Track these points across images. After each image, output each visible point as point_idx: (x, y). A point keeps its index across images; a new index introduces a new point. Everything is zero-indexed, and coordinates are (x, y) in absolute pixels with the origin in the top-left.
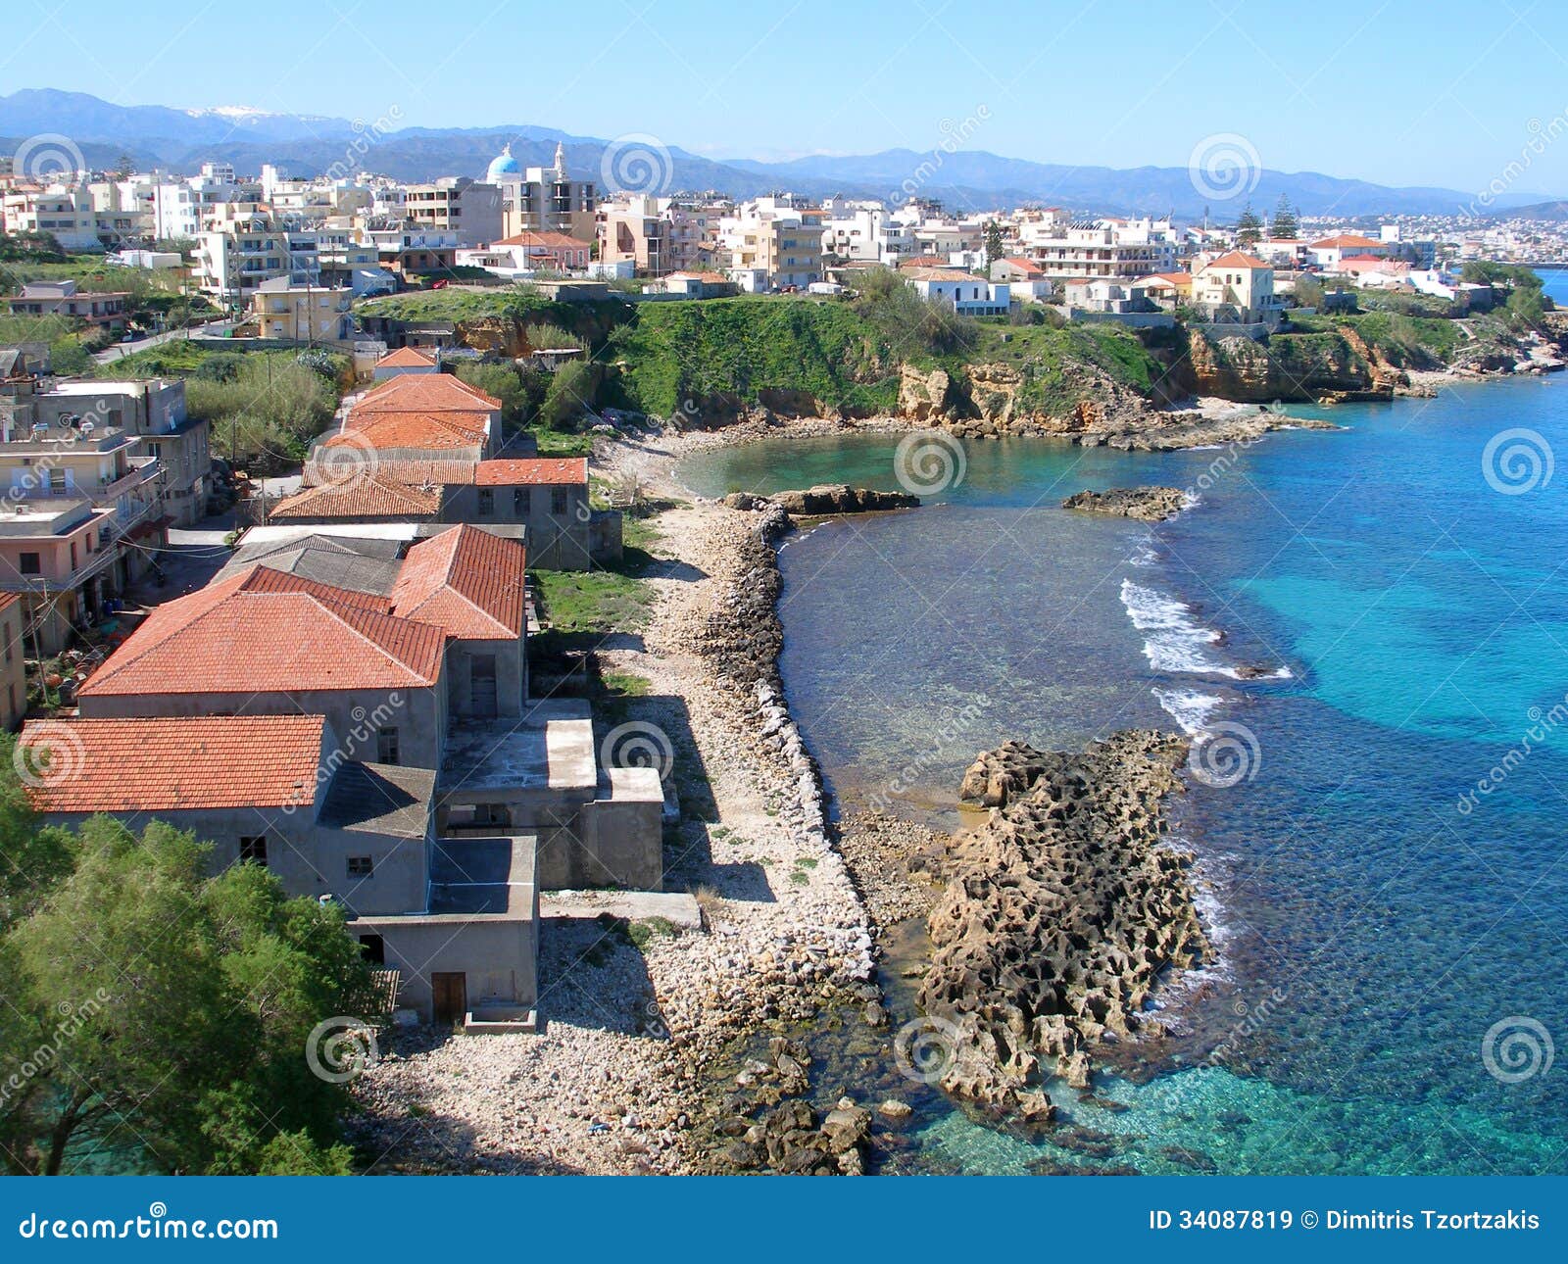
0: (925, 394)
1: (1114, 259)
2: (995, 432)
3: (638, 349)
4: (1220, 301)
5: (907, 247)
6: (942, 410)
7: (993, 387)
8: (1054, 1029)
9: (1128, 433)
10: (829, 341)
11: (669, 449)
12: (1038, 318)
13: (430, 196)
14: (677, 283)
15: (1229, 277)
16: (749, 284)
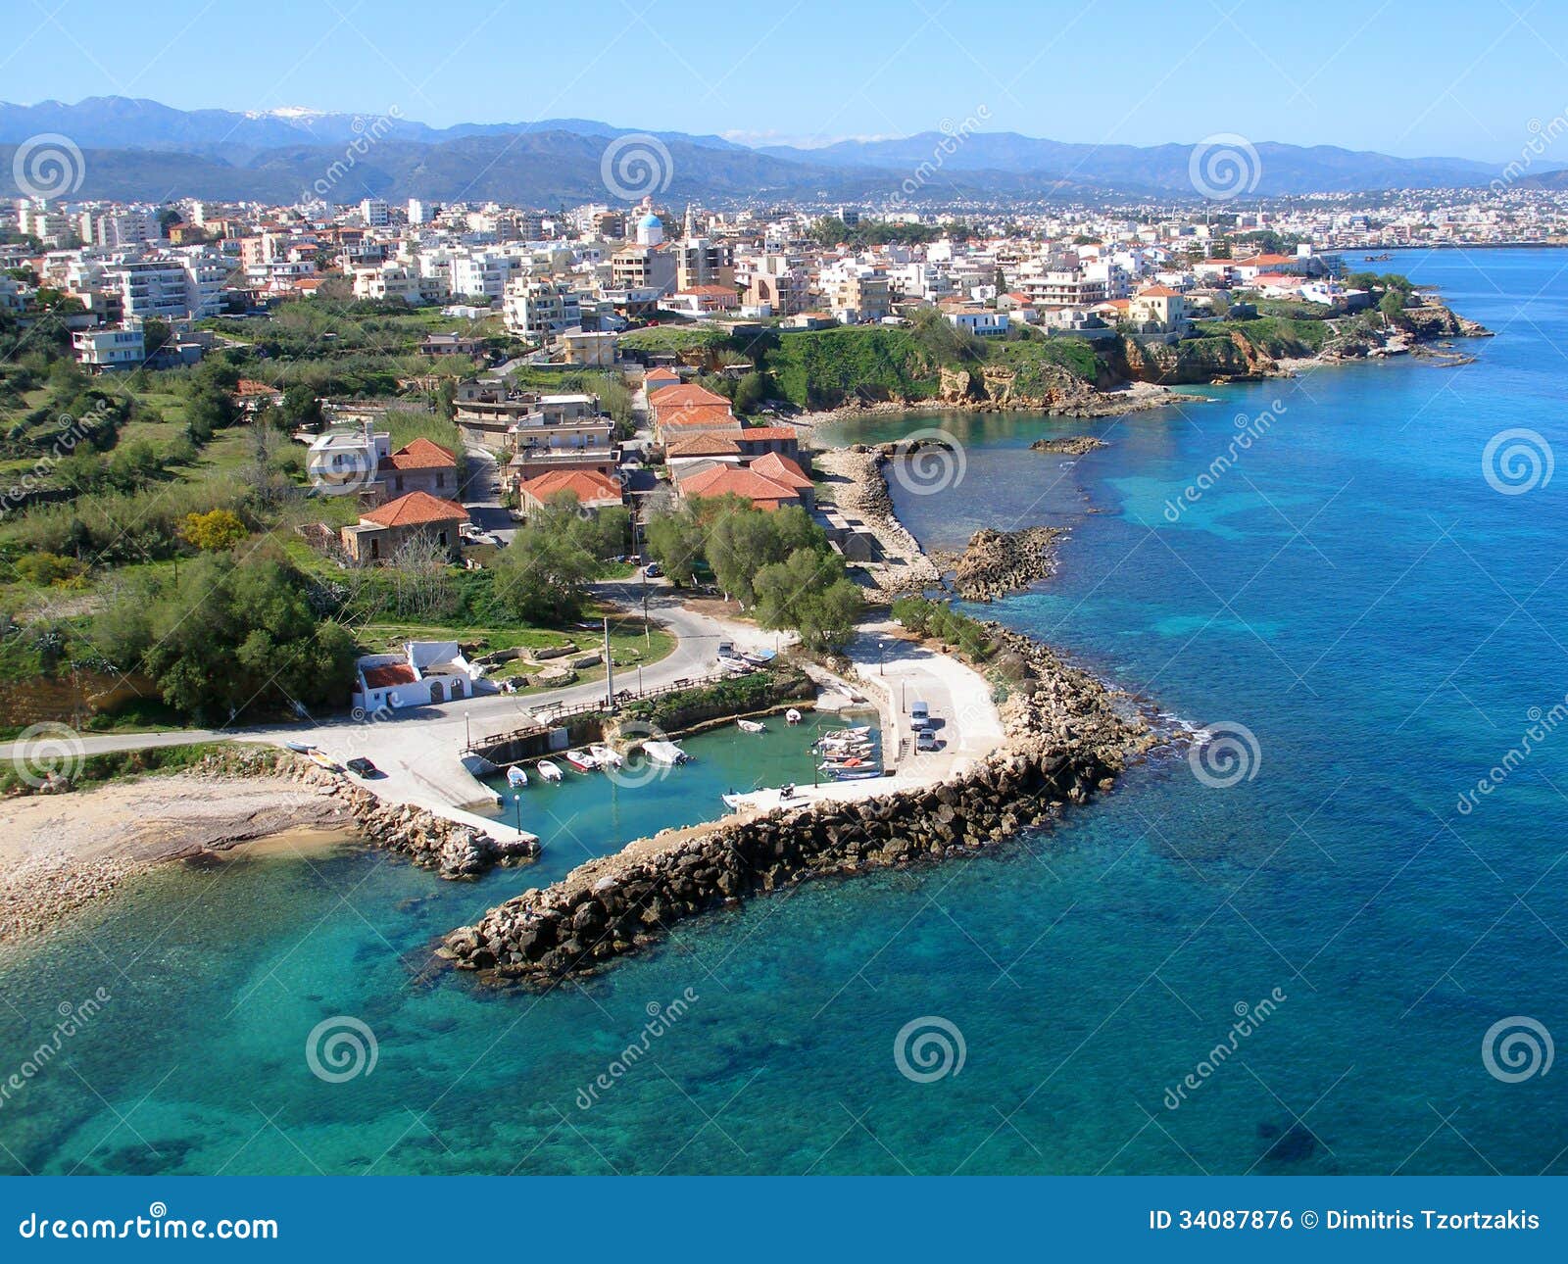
0: (956, 386)
1: (1078, 292)
2: (998, 408)
3: (782, 363)
4: (1147, 319)
5: (944, 288)
6: (966, 395)
7: (997, 380)
8: (994, 586)
9: (1077, 407)
10: (895, 353)
11: (807, 422)
12: (1026, 335)
13: (630, 262)
14: (801, 320)
15: (1153, 303)
16: (844, 318)
